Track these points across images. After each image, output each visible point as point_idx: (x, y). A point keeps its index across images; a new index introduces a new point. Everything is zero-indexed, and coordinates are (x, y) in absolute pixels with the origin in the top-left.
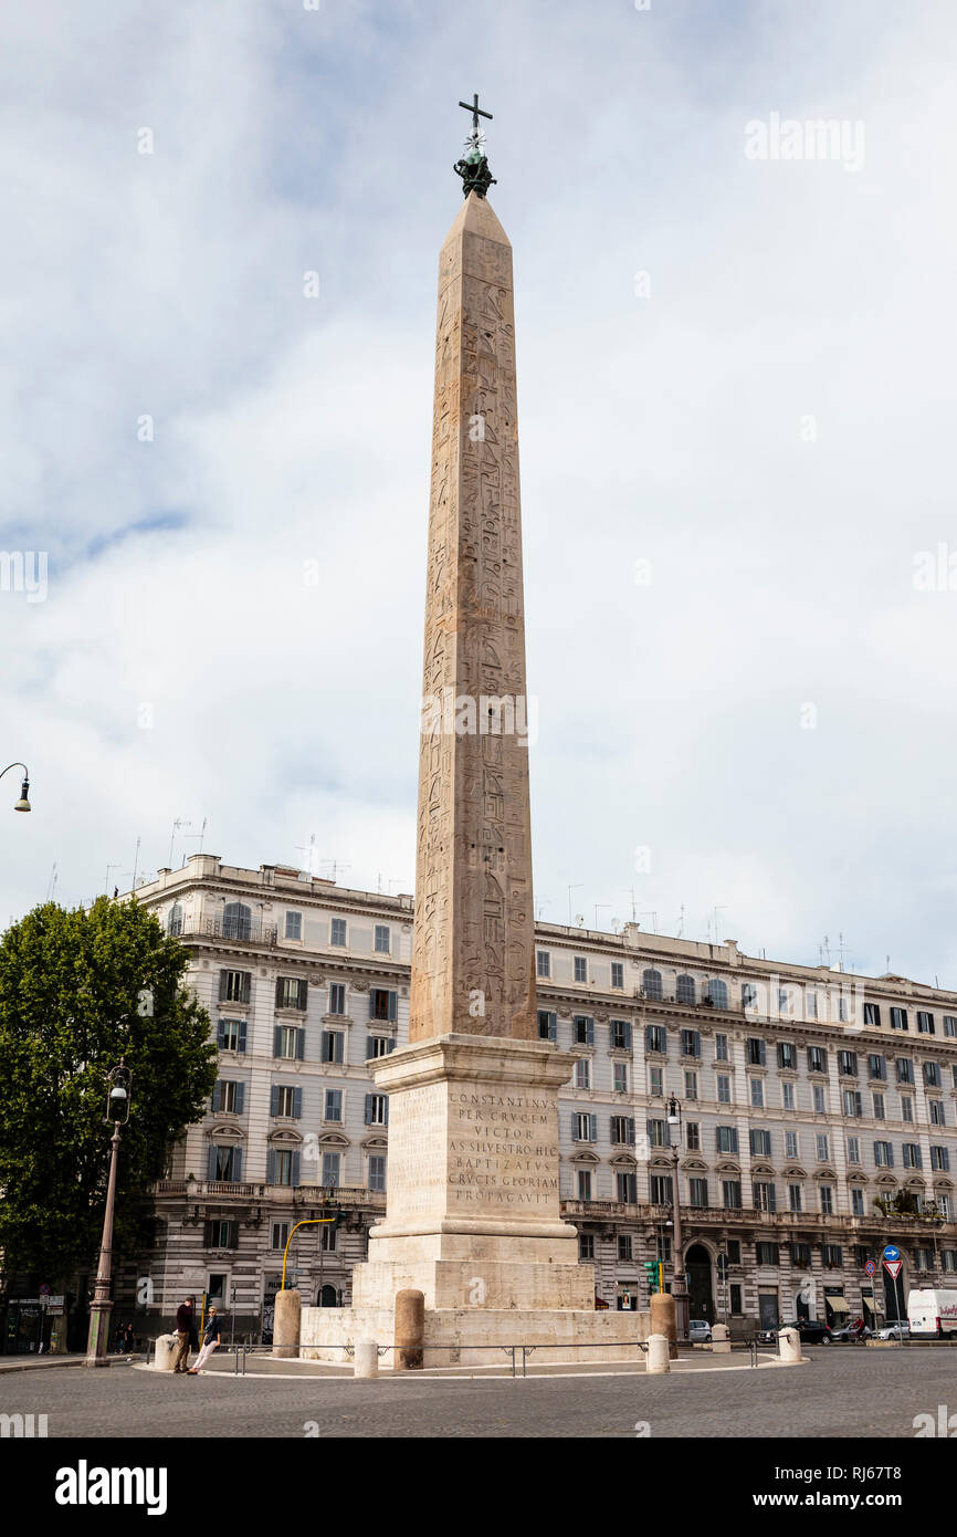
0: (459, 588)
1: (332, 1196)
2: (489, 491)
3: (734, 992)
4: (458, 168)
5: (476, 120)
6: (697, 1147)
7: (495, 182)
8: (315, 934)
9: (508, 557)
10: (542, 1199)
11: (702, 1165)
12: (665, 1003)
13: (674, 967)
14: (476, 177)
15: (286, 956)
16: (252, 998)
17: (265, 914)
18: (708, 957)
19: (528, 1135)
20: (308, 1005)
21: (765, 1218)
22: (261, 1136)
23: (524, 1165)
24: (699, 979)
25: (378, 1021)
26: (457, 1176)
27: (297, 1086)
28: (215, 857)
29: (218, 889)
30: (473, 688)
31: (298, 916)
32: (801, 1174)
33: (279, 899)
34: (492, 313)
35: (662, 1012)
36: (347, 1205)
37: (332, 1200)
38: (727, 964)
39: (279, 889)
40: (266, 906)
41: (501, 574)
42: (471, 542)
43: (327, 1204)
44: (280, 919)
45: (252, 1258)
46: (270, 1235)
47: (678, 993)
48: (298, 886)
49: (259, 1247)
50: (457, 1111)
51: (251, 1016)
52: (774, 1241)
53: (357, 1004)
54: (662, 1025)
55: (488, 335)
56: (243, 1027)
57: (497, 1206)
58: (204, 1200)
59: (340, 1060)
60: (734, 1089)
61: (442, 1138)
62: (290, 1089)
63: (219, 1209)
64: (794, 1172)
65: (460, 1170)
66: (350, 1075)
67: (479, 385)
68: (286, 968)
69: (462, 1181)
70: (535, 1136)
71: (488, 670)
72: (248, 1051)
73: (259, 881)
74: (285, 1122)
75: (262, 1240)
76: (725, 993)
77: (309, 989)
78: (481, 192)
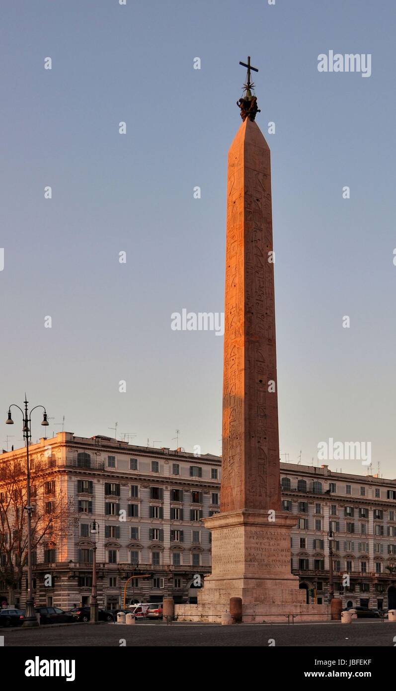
0: (245, 326)
1: (138, 567)
2: (259, 280)
3: (326, 486)
4: (239, 103)
5: (249, 73)
6: (304, 547)
7: (260, 111)
8: (122, 465)
9: (268, 312)
10: (284, 567)
11: (306, 554)
12: (292, 491)
13: (297, 477)
14: (249, 108)
15: (109, 474)
16: (94, 491)
17: (98, 457)
18: (314, 472)
19: (278, 545)
20: (121, 494)
21: (335, 573)
22: (102, 545)
23: (277, 555)
24: (308, 481)
25: (154, 500)
26: (249, 559)
27: (117, 526)
28: (71, 433)
29: (73, 447)
30: (252, 371)
31: (114, 458)
32: (353, 557)
33: (104, 451)
34: (260, 188)
35: (290, 495)
36: (144, 570)
37: (137, 568)
38: (323, 475)
39: (103, 446)
40: (98, 454)
41: (265, 320)
42: (250, 305)
43: (135, 570)
44: (105, 459)
45: (101, 590)
46: (108, 581)
47: (298, 487)
48: (113, 445)
49: (104, 586)
50: (248, 536)
51: (94, 498)
52: (338, 582)
53: (144, 493)
54: (290, 500)
55: (258, 200)
56: (90, 504)
57: (265, 569)
58: (78, 569)
59: (137, 515)
60: (323, 525)
61: (242, 546)
62: (114, 527)
63: (84, 573)
64: (350, 557)
65: (250, 557)
66: (142, 521)
67: (254, 226)
68: (109, 479)
69: (251, 561)
70: (281, 545)
71: (259, 363)
72: (94, 513)
73: (93, 443)
74: (112, 540)
75: (104, 583)
76: (321, 487)
77: (121, 487)
78: (252, 118)
